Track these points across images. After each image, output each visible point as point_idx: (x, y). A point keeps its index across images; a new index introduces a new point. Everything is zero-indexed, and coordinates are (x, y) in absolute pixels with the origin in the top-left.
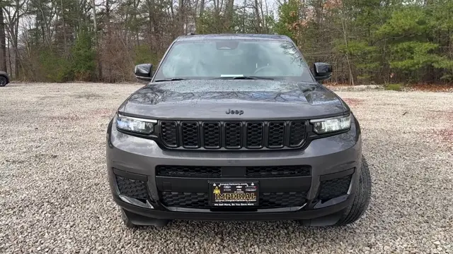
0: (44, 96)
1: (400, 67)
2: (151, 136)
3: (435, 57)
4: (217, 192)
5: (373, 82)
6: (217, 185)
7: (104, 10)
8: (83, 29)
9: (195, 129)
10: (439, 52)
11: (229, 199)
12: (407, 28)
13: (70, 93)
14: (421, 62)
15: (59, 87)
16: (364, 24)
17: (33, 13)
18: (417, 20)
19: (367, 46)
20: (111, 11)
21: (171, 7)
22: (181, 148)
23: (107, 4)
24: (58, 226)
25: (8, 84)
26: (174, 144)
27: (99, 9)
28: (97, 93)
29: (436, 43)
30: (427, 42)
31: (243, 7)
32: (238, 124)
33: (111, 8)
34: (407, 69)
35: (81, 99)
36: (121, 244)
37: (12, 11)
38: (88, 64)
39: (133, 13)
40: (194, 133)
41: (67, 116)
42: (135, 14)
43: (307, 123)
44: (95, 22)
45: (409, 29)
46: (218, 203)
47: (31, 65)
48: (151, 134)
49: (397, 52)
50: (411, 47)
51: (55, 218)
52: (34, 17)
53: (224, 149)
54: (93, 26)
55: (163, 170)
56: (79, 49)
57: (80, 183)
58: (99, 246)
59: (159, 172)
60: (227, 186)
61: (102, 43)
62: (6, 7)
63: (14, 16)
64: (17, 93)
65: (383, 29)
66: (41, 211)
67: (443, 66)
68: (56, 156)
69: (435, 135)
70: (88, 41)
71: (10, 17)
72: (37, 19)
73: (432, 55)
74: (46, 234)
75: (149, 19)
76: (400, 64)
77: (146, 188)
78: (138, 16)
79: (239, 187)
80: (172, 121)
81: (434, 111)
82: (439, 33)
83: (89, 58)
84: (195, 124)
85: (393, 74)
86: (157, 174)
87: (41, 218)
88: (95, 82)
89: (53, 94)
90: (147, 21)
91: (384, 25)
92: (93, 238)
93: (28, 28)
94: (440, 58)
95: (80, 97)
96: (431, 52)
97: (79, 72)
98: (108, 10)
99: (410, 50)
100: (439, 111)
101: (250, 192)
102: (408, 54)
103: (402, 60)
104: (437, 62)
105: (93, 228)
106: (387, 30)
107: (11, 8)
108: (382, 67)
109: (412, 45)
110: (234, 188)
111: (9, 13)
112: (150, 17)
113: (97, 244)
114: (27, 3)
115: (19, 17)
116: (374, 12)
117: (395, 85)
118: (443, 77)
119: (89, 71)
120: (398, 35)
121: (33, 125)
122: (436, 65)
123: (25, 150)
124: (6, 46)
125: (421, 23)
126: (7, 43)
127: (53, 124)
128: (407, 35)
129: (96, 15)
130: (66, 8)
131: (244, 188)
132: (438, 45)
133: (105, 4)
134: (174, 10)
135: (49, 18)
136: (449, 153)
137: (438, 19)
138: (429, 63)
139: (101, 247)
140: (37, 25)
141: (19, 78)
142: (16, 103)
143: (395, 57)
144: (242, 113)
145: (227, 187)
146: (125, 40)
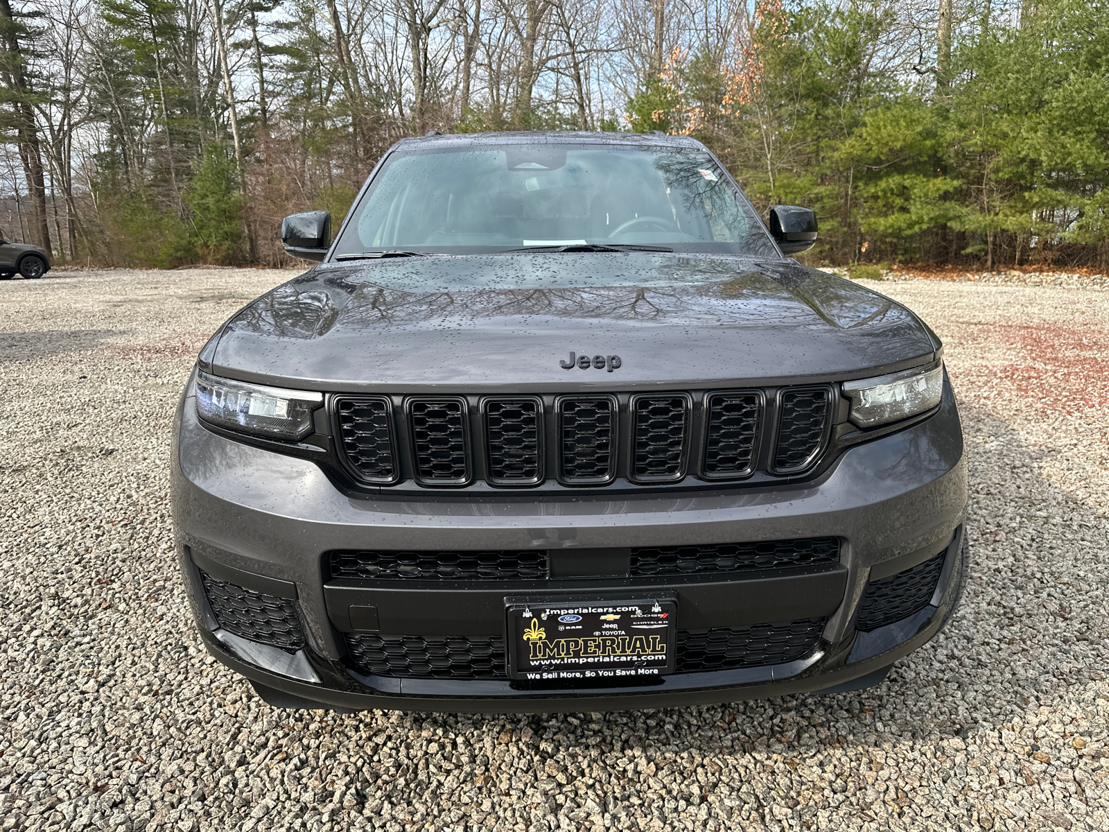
0: (121, 298)
1: (882, 228)
2: (303, 446)
3: (953, 208)
4: (534, 635)
5: (827, 262)
6: (537, 614)
7: (255, 110)
8: (211, 152)
9: (455, 421)
10: (961, 196)
11: (577, 655)
12: (899, 145)
13: (180, 292)
14: (926, 218)
15: (161, 278)
16: (809, 139)
17: (103, 117)
18: (920, 128)
19: (815, 184)
20: (273, 113)
21: (399, 103)
22: (409, 485)
23: (263, 99)
24: (62, 683)
25: (49, 273)
26: (387, 473)
27: (244, 110)
28: (240, 290)
29: (956, 177)
30: (936, 176)
31: (553, 102)
32: (603, 405)
33: (272, 108)
34: (897, 233)
35: (203, 305)
36: (238, 749)
37: (57, 114)
38: (226, 227)
39: (319, 117)
40: (453, 434)
41: (161, 345)
42: (323, 119)
43: (833, 395)
44: (236, 137)
45: (901, 149)
46: (538, 669)
47: (102, 232)
48: (305, 438)
49: (875, 197)
50: (905, 187)
51: (62, 654)
52: (104, 125)
53: (556, 487)
54: (233, 147)
55: (346, 563)
56: (204, 197)
57: (156, 532)
58: (172, 758)
59: (336, 570)
60: (569, 616)
61: (255, 184)
62: (43, 106)
63: (62, 125)
64: (63, 293)
65: (846, 148)
66: (27, 628)
67: (969, 226)
68: (112, 451)
69: (996, 381)
70: (224, 180)
71: (51, 126)
72: (111, 130)
73: (947, 204)
74: (22, 716)
75: (351, 129)
76: (882, 224)
77: (296, 617)
78: (329, 124)
79: (611, 617)
80: (374, 399)
81: (969, 324)
82: (963, 156)
83: (227, 215)
84: (454, 407)
85: (866, 245)
86: (326, 577)
87: (20, 656)
88: (240, 266)
89: (141, 294)
90: (349, 134)
91: (849, 142)
92: (157, 727)
93: (93, 151)
94: (964, 210)
95: (202, 299)
96: (946, 196)
97: (206, 245)
98: (264, 111)
99: (904, 192)
100: (980, 323)
101: (647, 633)
102: (899, 201)
103: (886, 215)
104: (958, 217)
105: (165, 688)
106: (857, 152)
107: (54, 109)
108: (845, 229)
109: (907, 183)
110: (592, 623)
111: (48, 118)
112: (354, 124)
113: (166, 752)
114: (88, 98)
115: (71, 127)
116: (829, 112)
117: (871, 268)
118: (969, 250)
119: (227, 244)
120: (878, 161)
121: (76, 369)
122: (954, 225)
123: (38, 434)
124: (47, 192)
125: (929, 134)
126: (47, 183)
127: (124, 364)
128: (899, 162)
129: (239, 123)
130: (175, 106)
131: (625, 621)
132: (960, 182)
133: (258, 98)
134: (407, 111)
135: (137, 129)
136: (1044, 426)
137: (962, 126)
138: (942, 221)
139: (173, 767)
140: (112, 143)
141: (77, 261)
142: (54, 315)
143: (871, 208)
144: (614, 364)
145: (568, 619)
146: (302, 175)
